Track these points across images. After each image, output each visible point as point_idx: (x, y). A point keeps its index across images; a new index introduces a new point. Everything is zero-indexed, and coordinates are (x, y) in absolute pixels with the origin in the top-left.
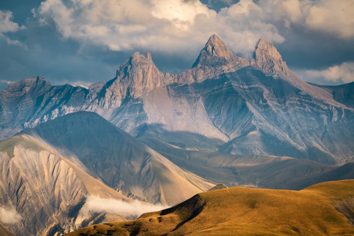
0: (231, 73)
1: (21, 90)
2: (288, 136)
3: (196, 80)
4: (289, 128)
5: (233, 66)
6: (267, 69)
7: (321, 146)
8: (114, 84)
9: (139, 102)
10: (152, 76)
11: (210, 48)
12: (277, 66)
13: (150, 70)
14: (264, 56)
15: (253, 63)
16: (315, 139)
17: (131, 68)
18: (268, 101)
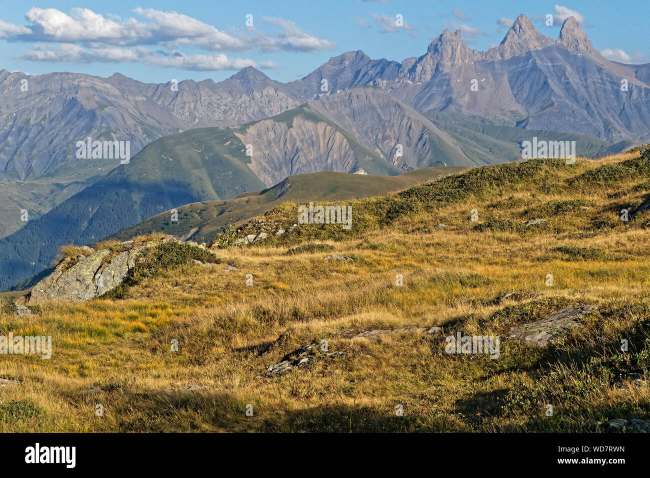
0: (537, 51)
1: (341, 63)
2: (586, 112)
3: (502, 57)
4: (588, 104)
5: (539, 44)
6: (572, 48)
7: (618, 122)
8: (425, 59)
9: (447, 77)
10: (461, 54)
11: (518, 26)
12: (582, 45)
13: (459, 47)
14: (569, 35)
15: (559, 42)
16: (613, 116)
17: (441, 45)
18: (570, 79)
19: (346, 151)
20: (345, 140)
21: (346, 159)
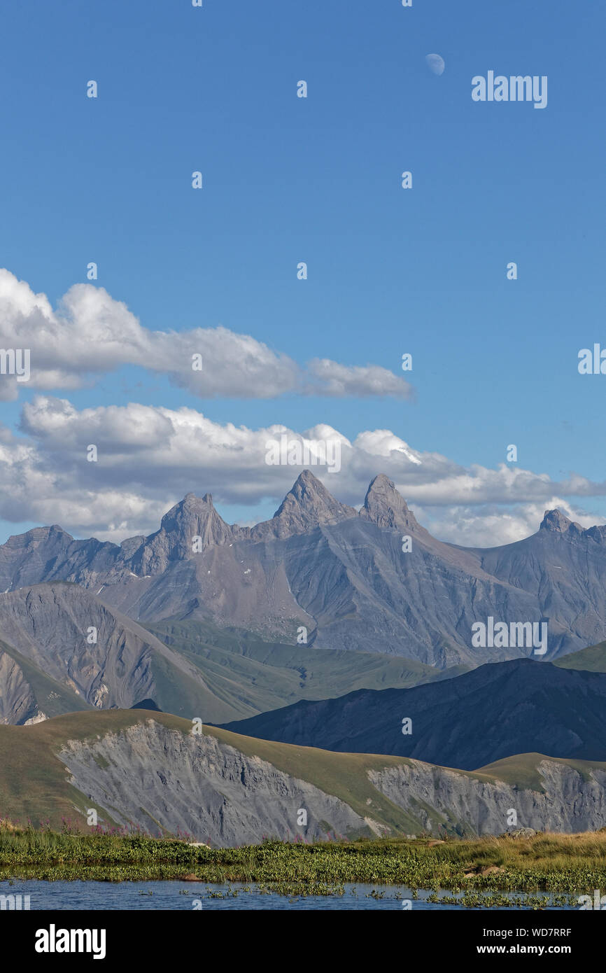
0: (330, 527)
1: (26, 546)
2: (405, 622)
3: (277, 536)
4: (409, 609)
5: (334, 516)
6: (383, 522)
7: (454, 637)
8: (156, 539)
9: (191, 567)
10: (213, 530)
11: (300, 489)
12: (399, 518)
13: (210, 521)
14: (379, 503)
15: (364, 513)
16: (446, 628)
17: (181, 517)
18: (381, 570)
19: (18, 685)
20: (17, 667)
21: (17, 697)
